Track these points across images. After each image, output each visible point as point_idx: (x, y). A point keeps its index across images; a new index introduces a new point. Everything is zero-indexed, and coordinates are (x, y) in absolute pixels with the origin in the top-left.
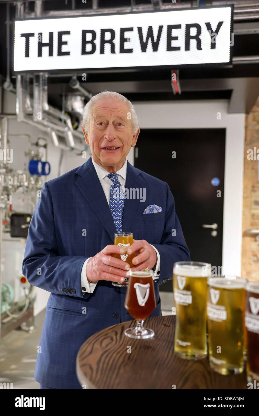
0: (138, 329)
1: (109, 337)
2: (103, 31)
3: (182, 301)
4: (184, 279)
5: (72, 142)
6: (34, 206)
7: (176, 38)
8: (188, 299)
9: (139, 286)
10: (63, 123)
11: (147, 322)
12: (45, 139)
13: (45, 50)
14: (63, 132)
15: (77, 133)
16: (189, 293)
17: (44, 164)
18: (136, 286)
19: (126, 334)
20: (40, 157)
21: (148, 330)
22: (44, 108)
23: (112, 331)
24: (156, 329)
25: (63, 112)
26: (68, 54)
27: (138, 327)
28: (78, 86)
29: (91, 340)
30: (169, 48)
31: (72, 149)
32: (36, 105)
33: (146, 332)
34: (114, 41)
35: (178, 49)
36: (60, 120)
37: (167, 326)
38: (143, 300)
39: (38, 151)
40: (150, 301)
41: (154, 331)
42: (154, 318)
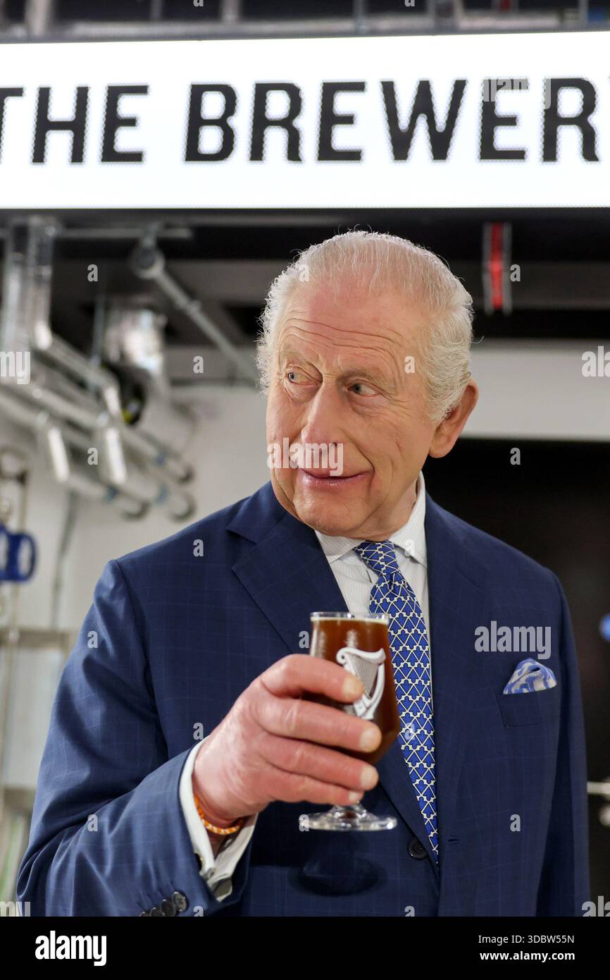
2: (262, 91)
5: (118, 471)
7: (511, 121)
10: (89, 399)
12: (19, 455)
13: (59, 142)
14: (87, 432)
17: (15, 541)
22: (34, 344)
25: (95, 361)
26: (136, 157)
28: (156, 271)
30: (488, 151)
31: (114, 492)
32: (10, 329)
34: (299, 123)
35: (518, 155)
36: (81, 385)
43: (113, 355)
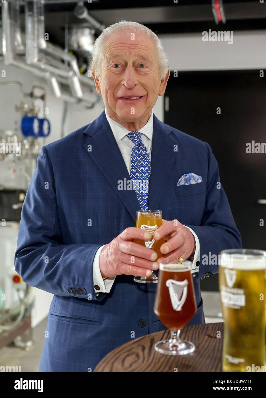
0: (172, 342)
1: (133, 353)
3: (232, 302)
4: (234, 272)
5: (79, 91)
6: (29, 179)
8: (240, 301)
9: (173, 283)
10: (66, 66)
11: (184, 333)
12: (42, 88)
14: (66, 78)
15: (85, 79)
16: (241, 291)
17: (41, 122)
18: (169, 284)
19: (157, 349)
20: (36, 112)
21: (187, 344)
22: (40, 47)
23: (138, 346)
24: (197, 341)
25: (66, 50)
27: (173, 339)
28: (85, 15)
29: (110, 358)
31: (80, 100)
32: (29, 42)
33: (183, 346)
36: (63, 61)
37: (212, 337)
38: (178, 303)
39: (33, 105)
40: (189, 304)
41: (195, 344)
42: (194, 326)
43: (75, 46)
